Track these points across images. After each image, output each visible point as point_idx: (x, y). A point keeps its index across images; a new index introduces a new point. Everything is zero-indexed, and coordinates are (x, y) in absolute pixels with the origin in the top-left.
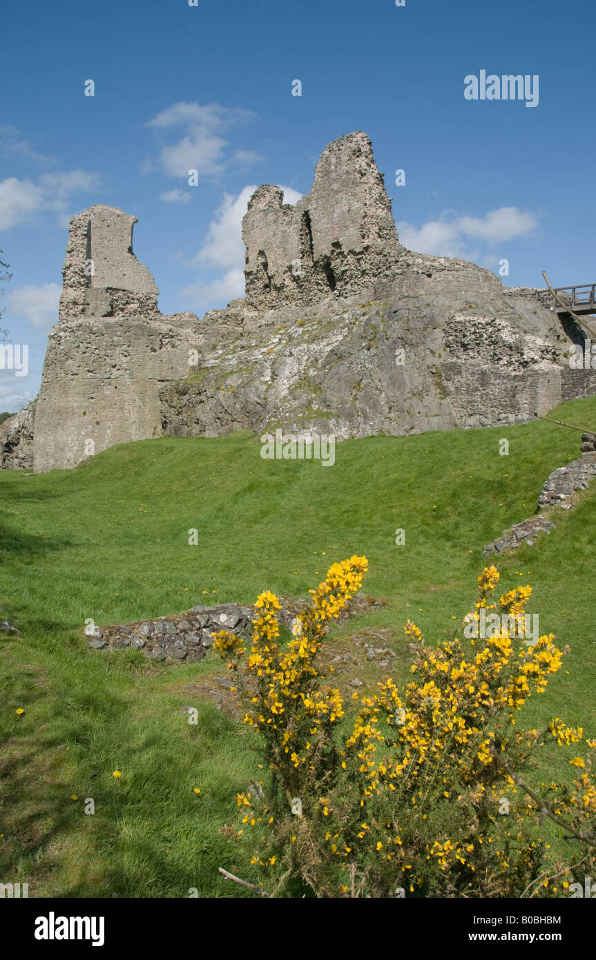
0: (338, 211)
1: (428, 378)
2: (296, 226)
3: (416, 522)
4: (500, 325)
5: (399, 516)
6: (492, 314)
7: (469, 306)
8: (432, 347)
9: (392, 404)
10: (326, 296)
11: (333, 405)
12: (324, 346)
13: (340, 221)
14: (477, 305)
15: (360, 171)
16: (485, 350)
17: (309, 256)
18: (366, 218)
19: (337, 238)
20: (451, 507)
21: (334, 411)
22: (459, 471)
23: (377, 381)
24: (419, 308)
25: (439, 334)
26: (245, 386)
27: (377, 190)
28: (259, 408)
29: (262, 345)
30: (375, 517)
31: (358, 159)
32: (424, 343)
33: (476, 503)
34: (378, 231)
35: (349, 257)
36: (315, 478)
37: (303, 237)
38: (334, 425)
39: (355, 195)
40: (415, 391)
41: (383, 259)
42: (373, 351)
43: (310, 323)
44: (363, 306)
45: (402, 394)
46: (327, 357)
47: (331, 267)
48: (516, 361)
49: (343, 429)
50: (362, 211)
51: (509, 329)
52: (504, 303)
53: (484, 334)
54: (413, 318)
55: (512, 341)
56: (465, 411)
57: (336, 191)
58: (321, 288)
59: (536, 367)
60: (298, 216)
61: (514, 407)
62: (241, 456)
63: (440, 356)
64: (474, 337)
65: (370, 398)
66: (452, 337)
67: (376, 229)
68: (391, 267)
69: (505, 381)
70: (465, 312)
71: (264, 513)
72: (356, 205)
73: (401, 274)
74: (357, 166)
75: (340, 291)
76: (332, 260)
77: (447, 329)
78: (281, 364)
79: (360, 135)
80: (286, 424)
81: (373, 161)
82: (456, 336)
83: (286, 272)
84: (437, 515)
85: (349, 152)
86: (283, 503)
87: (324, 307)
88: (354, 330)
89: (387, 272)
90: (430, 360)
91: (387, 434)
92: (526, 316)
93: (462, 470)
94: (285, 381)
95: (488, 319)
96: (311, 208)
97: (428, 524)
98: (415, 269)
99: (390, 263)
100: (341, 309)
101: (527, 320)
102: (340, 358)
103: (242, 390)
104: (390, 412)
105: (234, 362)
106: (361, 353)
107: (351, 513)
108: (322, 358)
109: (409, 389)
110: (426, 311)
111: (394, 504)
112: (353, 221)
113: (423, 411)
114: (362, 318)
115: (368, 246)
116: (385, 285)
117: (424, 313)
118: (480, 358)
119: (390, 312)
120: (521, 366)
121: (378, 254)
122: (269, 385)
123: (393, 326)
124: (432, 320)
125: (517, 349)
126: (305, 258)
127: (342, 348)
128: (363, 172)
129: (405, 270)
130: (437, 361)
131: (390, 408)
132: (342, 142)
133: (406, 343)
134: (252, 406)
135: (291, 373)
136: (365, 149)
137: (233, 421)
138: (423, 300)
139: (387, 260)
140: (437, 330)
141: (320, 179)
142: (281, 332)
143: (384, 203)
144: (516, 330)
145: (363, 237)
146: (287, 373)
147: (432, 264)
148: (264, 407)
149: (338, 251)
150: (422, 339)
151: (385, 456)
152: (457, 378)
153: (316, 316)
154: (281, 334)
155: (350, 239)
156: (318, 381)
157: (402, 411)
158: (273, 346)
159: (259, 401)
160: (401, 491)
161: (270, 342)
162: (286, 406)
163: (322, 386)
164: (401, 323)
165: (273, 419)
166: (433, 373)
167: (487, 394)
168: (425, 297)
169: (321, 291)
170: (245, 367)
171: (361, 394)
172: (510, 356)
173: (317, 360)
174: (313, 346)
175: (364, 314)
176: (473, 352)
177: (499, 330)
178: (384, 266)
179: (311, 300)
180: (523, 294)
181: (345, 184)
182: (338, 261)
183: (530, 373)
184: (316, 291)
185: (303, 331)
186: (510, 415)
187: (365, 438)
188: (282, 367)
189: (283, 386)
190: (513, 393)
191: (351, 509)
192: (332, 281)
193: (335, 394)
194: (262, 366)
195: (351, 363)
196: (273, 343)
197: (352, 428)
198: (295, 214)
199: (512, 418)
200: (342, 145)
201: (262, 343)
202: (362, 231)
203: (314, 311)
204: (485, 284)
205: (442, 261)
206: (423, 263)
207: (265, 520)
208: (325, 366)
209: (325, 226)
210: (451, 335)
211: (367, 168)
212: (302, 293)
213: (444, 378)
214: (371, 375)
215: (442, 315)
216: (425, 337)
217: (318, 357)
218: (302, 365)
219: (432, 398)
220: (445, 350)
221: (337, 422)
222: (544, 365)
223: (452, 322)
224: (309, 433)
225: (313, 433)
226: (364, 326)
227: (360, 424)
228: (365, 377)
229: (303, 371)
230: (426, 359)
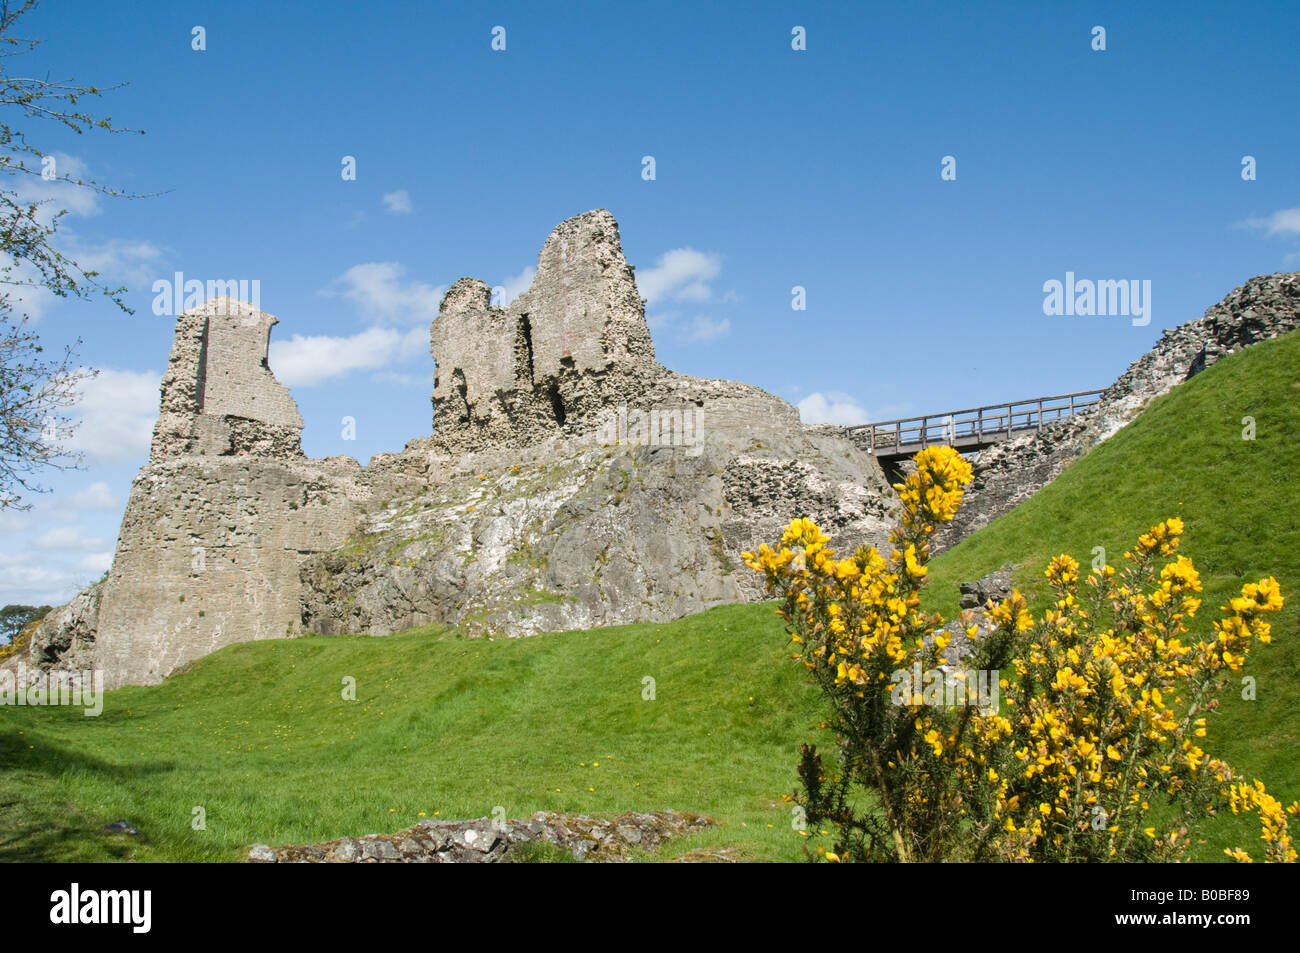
0: (570, 315)
1: (702, 546)
2: (509, 334)
3: (724, 723)
4: (802, 469)
5: (697, 715)
6: (789, 455)
7: (757, 445)
8: (708, 501)
9: (653, 582)
10: (551, 432)
11: (566, 584)
12: (551, 501)
13: (574, 328)
14: (768, 444)
15: (602, 261)
16: (783, 504)
17: (527, 376)
18: (610, 325)
19: (569, 353)
20: (775, 699)
21: (568, 593)
22: (780, 650)
23: (629, 551)
25: (716, 483)
26: (432, 558)
27: (625, 288)
28: (453, 591)
29: (457, 501)
30: (659, 719)
31: (600, 245)
32: (695, 496)
33: (813, 691)
34: (626, 343)
35: (585, 378)
36: (559, 674)
37: (519, 351)
38: (568, 613)
39: (594, 293)
40: (686, 564)
41: (634, 382)
42: (623, 507)
43: (528, 470)
44: (606, 447)
45: (667, 568)
46: (555, 516)
47: (559, 392)
48: (829, 518)
49: (582, 619)
51: (816, 474)
52: (805, 441)
53: (781, 482)
54: (679, 461)
55: (821, 491)
56: (758, 591)
57: (568, 287)
58: (545, 422)
59: (857, 525)
60: (513, 322)
62: (432, 653)
63: (719, 514)
64: (767, 487)
65: (621, 574)
66: (736, 488)
67: (624, 340)
68: (644, 392)
70: (752, 454)
71: (487, 721)
72: (596, 307)
73: (660, 402)
74: (598, 255)
75: (571, 426)
76: (561, 382)
77: (729, 476)
78: (488, 527)
79: (602, 213)
80: (497, 612)
81: (619, 249)
82: (741, 485)
83: (493, 398)
84: (755, 711)
85: (587, 235)
86: (515, 705)
87: (549, 449)
88: (594, 479)
89: (641, 400)
90: (705, 520)
92: (836, 459)
93: (784, 648)
94: (493, 552)
95: (786, 462)
96: (531, 309)
97: (744, 725)
98: (680, 395)
99: (643, 387)
100: (573, 450)
101: (837, 466)
102: (576, 516)
103: (429, 565)
104: (649, 595)
105: (415, 525)
106: (606, 509)
107: (622, 715)
108: (548, 518)
109: (676, 561)
111: (688, 700)
112: (592, 329)
113: (696, 591)
114: (605, 462)
115: (613, 363)
118: (776, 515)
119: (645, 453)
120: (836, 525)
121: (626, 375)
122: (469, 557)
123: (652, 472)
124: (707, 464)
125: (830, 501)
126: (521, 379)
127: (579, 503)
128: (606, 263)
129: (666, 396)
130: (716, 522)
131: (650, 589)
132: (578, 222)
133: (670, 496)
134: (444, 587)
135: (501, 539)
136: (609, 232)
137: (413, 611)
139: (640, 383)
140: (713, 478)
141: (545, 271)
142: (486, 483)
143: (635, 305)
144: (825, 476)
145: (606, 350)
146: (496, 539)
147: (703, 388)
148: (461, 588)
149: (570, 369)
150: (694, 490)
151: (662, 640)
152: (745, 544)
153: (536, 462)
154: (485, 486)
155: (587, 354)
156: (543, 550)
157: (667, 593)
158: (474, 502)
159: (453, 580)
160: (696, 682)
161: (470, 497)
162: (495, 586)
163: (549, 557)
164: (662, 468)
165: (476, 605)
166: (710, 539)
170: (432, 533)
171: (608, 568)
172: (820, 511)
173: (540, 522)
174: (535, 501)
175: (608, 457)
176: (767, 507)
177: (802, 476)
178: (635, 391)
179: (529, 438)
180: (827, 432)
181: (580, 278)
182: (570, 383)
183: (850, 533)
184: (536, 426)
185: (518, 481)
188: (488, 531)
189: (491, 559)
191: (620, 710)
192: (560, 412)
193: (569, 568)
194: (460, 530)
195: (592, 524)
196: (474, 499)
197: (595, 617)
198: (509, 319)
200: (577, 226)
201: (456, 498)
202: (604, 343)
203: (534, 455)
204: (778, 417)
205: (717, 384)
206: (690, 387)
207: (490, 729)
208: (553, 530)
209: (551, 335)
210: (734, 485)
211: (611, 257)
212: (516, 429)
213: (725, 545)
214: (620, 541)
215: (719, 457)
216: (696, 487)
217: (543, 516)
218: (517, 527)
219: (710, 573)
220: (726, 506)
221: (573, 609)
222: (868, 523)
223: (734, 467)
224: (532, 625)
225: (537, 625)
226: (609, 472)
227: (605, 612)
228: (612, 544)
229: (520, 537)
230: (700, 519)
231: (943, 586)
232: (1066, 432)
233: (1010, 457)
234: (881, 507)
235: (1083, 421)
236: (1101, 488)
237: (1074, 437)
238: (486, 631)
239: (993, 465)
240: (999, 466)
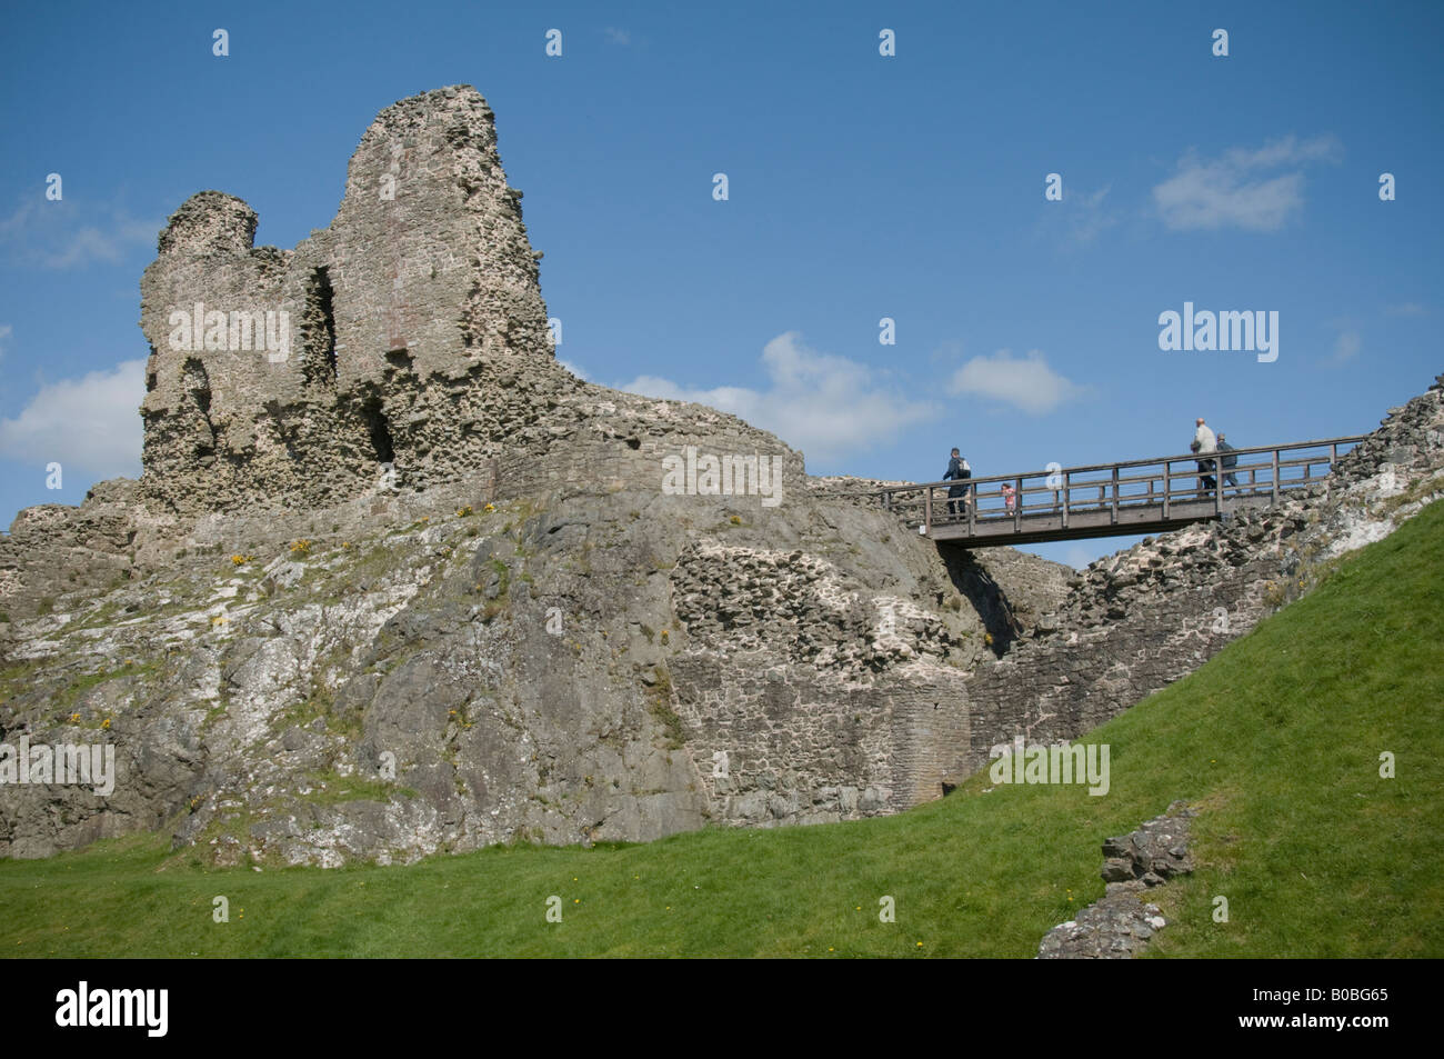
0: (404, 274)
1: (635, 697)
2: (292, 303)
4: (811, 567)
6: (786, 541)
7: (732, 521)
8: (646, 619)
9: (549, 762)
10: (366, 482)
12: (369, 611)
13: (411, 299)
14: (751, 519)
15: (465, 180)
16: (776, 628)
17: (324, 379)
18: (477, 298)
21: (398, 781)
22: (794, 935)
23: (508, 705)
24: (613, 523)
25: (661, 587)
26: (145, 712)
27: (505, 231)
28: (184, 773)
29: (190, 603)
31: (461, 152)
32: (625, 609)
34: (505, 330)
35: (430, 388)
37: (311, 333)
38: (398, 818)
39: (449, 238)
40: (606, 729)
41: (518, 399)
42: (499, 627)
43: (323, 549)
44: (467, 513)
45: (573, 736)
46: (376, 641)
47: (384, 411)
48: (855, 656)
49: (423, 829)
50: (466, 279)
51: (833, 578)
52: (814, 514)
53: (775, 590)
54: (599, 547)
55: (842, 607)
57: (403, 224)
58: (355, 462)
59: (905, 670)
60: (299, 279)
61: (855, 770)
63: (665, 640)
64: (750, 597)
65: (493, 748)
66: (695, 595)
67: (502, 323)
68: (536, 418)
69: (830, 705)
70: (724, 535)
72: (451, 264)
73: (565, 437)
74: (458, 170)
75: (404, 472)
76: (387, 394)
77: (683, 575)
78: (251, 656)
79: (465, 94)
80: (269, 816)
81: (496, 161)
82: (704, 592)
83: (261, 416)
85: (437, 133)
87: (362, 512)
88: (446, 574)
89: (530, 432)
90: (641, 651)
91: (536, 840)
92: (867, 546)
93: (801, 932)
94: (260, 701)
95: (783, 554)
96: (336, 261)
98: (600, 427)
99: (534, 409)
100: (407, 516)
101: (868, 557)
102: (414, 642)
103: (137, 725)
104: (542, 783)
105: (109, 647)
106: (468, 629)
108: (361, 641)
109: (589, 724)
110: (630, 531)
112: (444, 302)
113: (625, 779)
114: (467, 543)
115: (481, 365)
116: (522, 463)
117: (626, 535)
118: (764, 647)
119: (539, 531)
120: (868, 670)
121: (505, 387)
122: (215, 711)
123: (549, 565)
124: (645, 552)
126: (313, 385)
127: (419, 617)
128: (472, 185)
129: (575, 428)
130: (659, 655)
131: (543, 773)
132: (421, 107)
133: (581, 608)
134: (165, 766)
135: (276, 679)
136: (479, 129)
137: (102, 810)
138: (621, 502)
139: (527, 401)
140: (656, 578)
141: (360, 193)
142: (245, 570)
143: (523, 262)
144: (850, 581)
145: (468, 341)
146: (265, 679)
147: (639, 415)
148: (199, 769)
149: (403, 371)
150: (622, 598)
152: (710, 696)
153: (339, 534)
154: (243, 576)
155: (435, 343)
156: (354, 701)
157: (574, 780)
158: (222, 607)
159: (183, 753)
161: (214, 597)
162: (268, 766)
163: (365, 715)
164: (568, 559)
165: (228, 803)
166: (649, 684)
167: (786, 738)
168: (627, 496)
169: (354, 469)
170: (141, 662)
171: (469, 736)
173: (347, 648)
174: (339, 611)
175: (472, 534)
176: (748, 632)
177: (810, 580)
178: (519, 415)
179: (326, 491)
180: (850, 493)
181: (425, 210)
182: (402, 396)
183: (892, 684)
184: (340, 470)
185: (307, 571)
186: (845, 790)
187: (481, 852)
188: (252, 663)
189: (254, 716)
190: (851, 735)
192: (384, 445)
193: (402, 736)
194: (198, 660)
195: (444, 657)
196: (222, 600)
197: (446, 824)
198: (291, 275)
199: (849, 795)
200: (420, 114)
201: (189, 598)
202: (465, 328)
203: (334, 521)
205: (664, 409)
206: (616, 414)
208: (372, 664)
209: (370, 308)
210: (692, 591)
211: (481, 175)
212: (303, 472)
213: (675, 696)
214: (493, 688)
215: (667, 541)
216: (627, 593)
217: (352, 638)
218: (306, 658)
219: (647, 747)
220: (677, 627)
221: (407, 809)
222: (922, 668)
223: (693, 559)
224: (332, 841)
225: (342, 841)
226: (474, 564)
227: (465, 814)
228: (478, 694)
229: (309, 676)
230: (632, 649)
231: (1067, 829)
232: (1269, 527)
233: (1170, 565)
234: (944, 638)
235: (1298, 509)
236: (1339, 668)
237: (1283, 537)
238: (248, 852)
239: (1140, 579)
240: (1151, 580)
